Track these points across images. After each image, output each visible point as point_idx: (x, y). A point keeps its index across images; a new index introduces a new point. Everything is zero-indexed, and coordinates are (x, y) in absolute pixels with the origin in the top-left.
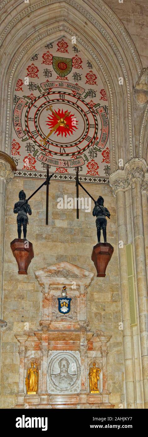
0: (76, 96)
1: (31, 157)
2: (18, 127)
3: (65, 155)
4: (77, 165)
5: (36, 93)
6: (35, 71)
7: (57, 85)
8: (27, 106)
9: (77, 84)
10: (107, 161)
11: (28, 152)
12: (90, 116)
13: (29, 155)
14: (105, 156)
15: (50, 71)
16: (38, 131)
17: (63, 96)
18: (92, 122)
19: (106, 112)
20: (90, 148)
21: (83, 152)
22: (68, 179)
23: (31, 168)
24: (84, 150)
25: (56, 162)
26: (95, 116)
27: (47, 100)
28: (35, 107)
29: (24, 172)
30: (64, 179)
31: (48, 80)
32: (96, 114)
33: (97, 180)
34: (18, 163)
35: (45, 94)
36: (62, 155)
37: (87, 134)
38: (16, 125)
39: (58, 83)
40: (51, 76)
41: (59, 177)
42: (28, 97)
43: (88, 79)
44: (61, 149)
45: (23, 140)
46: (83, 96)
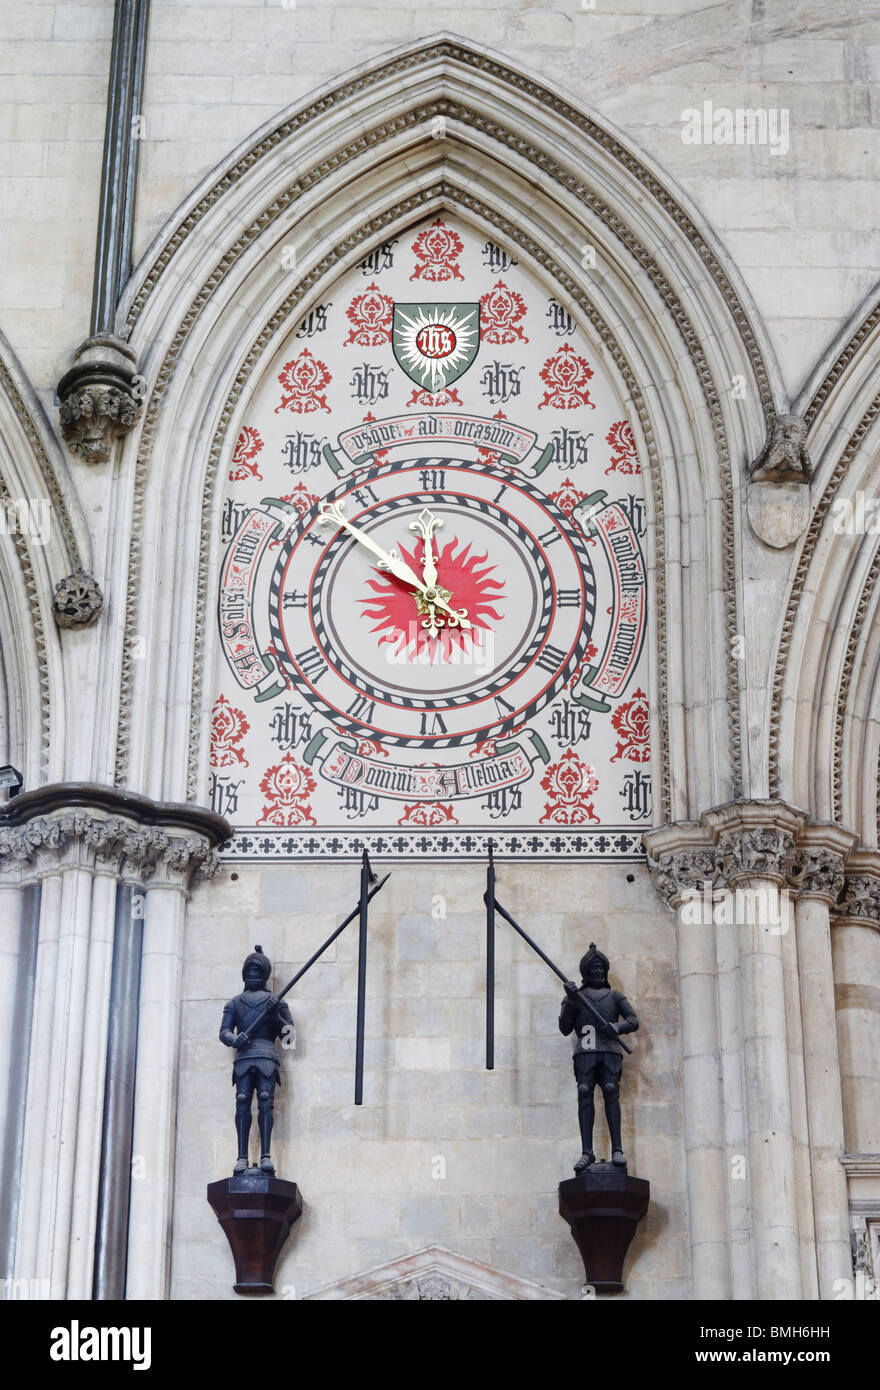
0: (495, 469)
1: (296, 766)
2: (238, 640)
3: (445, 742)
4: (499, 782)
5: (320, 480)
6: (317, 383)
7: (409, 431)
8: (277, 542)
9: (500, 415)
10: (638, 753)
11: (281, 747)
12: (560, 555)
13: (284, 759)
14: (627, 729)
15: (379, 371)
16: (328, 648)
17: (439, 476)
18: (567, 577)
19: (636, 526)
20: (557, 700)
21: (524, 722)
22: (457, 851)
23: (295, 818)
24: (531, 710)
25: (403, 781)
26: (584, 550)
27: (365, 505)
28: (315, 540)
29: (263, 837)
30: (440, 853)
31: (369, 414)
32: (588, 539)
33: (591, 844)
34: (236, 797)
35: (358, 481)
36: (429, 744)
37: (545, 638)
38: (230, 632)
39: (415, 424)
40: (386, 394)
41: (418, 845)
42: (282, 499)
43: (552, 384)
44: (424, 717)
45: (260, 697)
46: (526, 467)
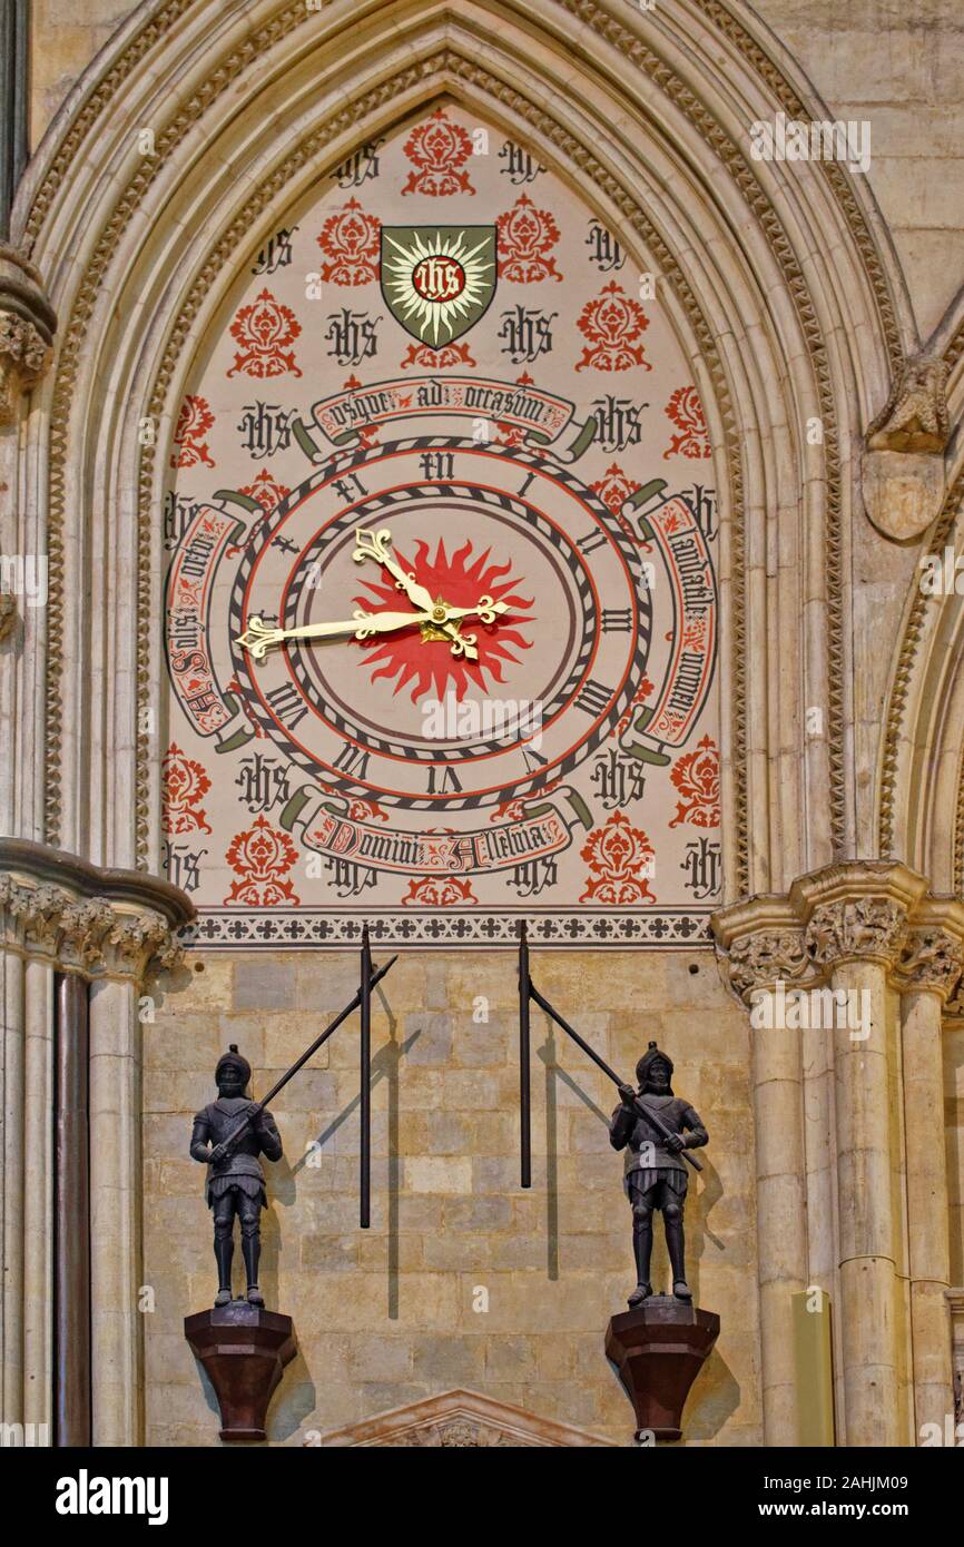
0: (519, 451)
1: (271, 833)
2: (191, 675)
3: (460, 803)
4: (528, 852)
5: (290, 467)
6: (282, 336)
7: (406, 402)
8: (236, 549)
9: (525, 380)
10: (704, 816)
11: (251, 809)
12: (604, 563)
13: (255, 824)
14: (691, 786)
15: (363, 320)
16: (306, 685)
17: (445, 461)
18: (614, 596)
19: (704, 526)
20: (602, 749)
21: (559, 778)
22: (476, 936)
23: (272, 896)
24: (568, 763)
25: (408, 849)
26: (637, 559)
27: (350, 500)
28: (286, 546)
29: (233, 919)
30: (455, 939)
31: (352, 378)
32: (642, 543)
33: (645, 928)
34: (197, 871)
35: (340, 467)
36: (439, 804)
37: (586, 671)
38: (180, 665)
39: (412, 391)
40: (374, 352)
41: (427, 929)
42: (240, 492)
43: (593, 337)
44: (432, 771)
45: (222, 748)
46: (560, 448)
